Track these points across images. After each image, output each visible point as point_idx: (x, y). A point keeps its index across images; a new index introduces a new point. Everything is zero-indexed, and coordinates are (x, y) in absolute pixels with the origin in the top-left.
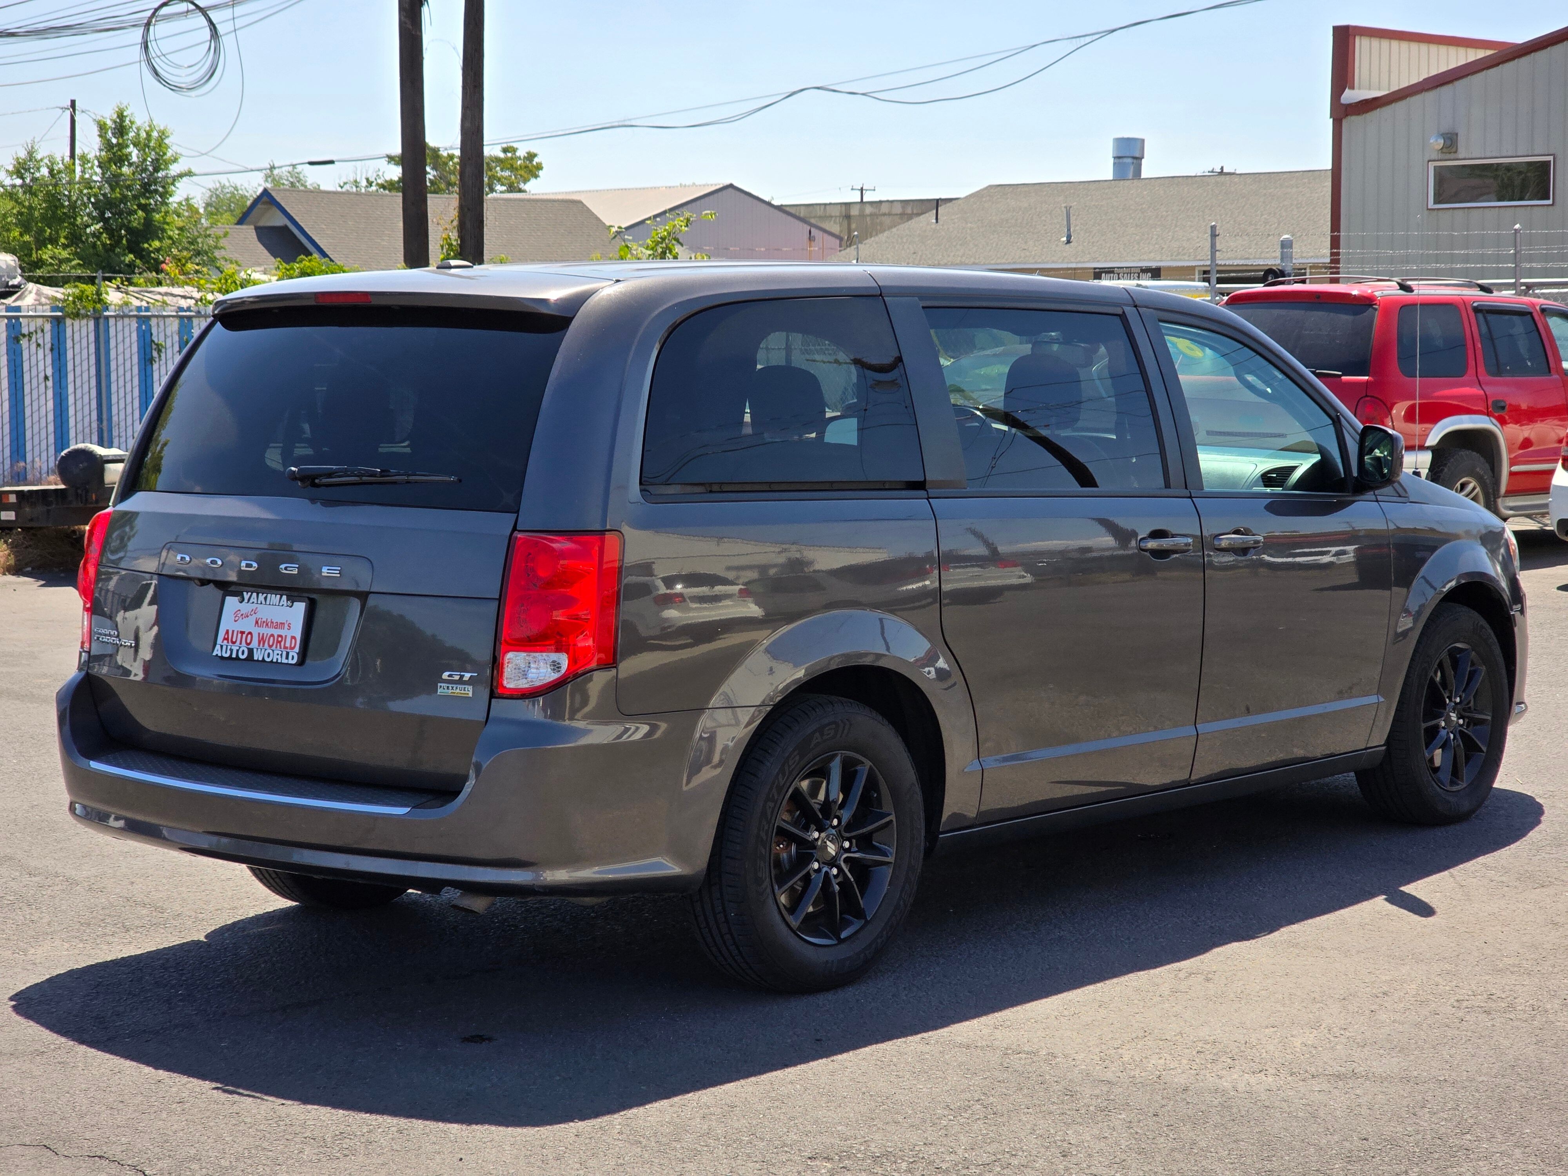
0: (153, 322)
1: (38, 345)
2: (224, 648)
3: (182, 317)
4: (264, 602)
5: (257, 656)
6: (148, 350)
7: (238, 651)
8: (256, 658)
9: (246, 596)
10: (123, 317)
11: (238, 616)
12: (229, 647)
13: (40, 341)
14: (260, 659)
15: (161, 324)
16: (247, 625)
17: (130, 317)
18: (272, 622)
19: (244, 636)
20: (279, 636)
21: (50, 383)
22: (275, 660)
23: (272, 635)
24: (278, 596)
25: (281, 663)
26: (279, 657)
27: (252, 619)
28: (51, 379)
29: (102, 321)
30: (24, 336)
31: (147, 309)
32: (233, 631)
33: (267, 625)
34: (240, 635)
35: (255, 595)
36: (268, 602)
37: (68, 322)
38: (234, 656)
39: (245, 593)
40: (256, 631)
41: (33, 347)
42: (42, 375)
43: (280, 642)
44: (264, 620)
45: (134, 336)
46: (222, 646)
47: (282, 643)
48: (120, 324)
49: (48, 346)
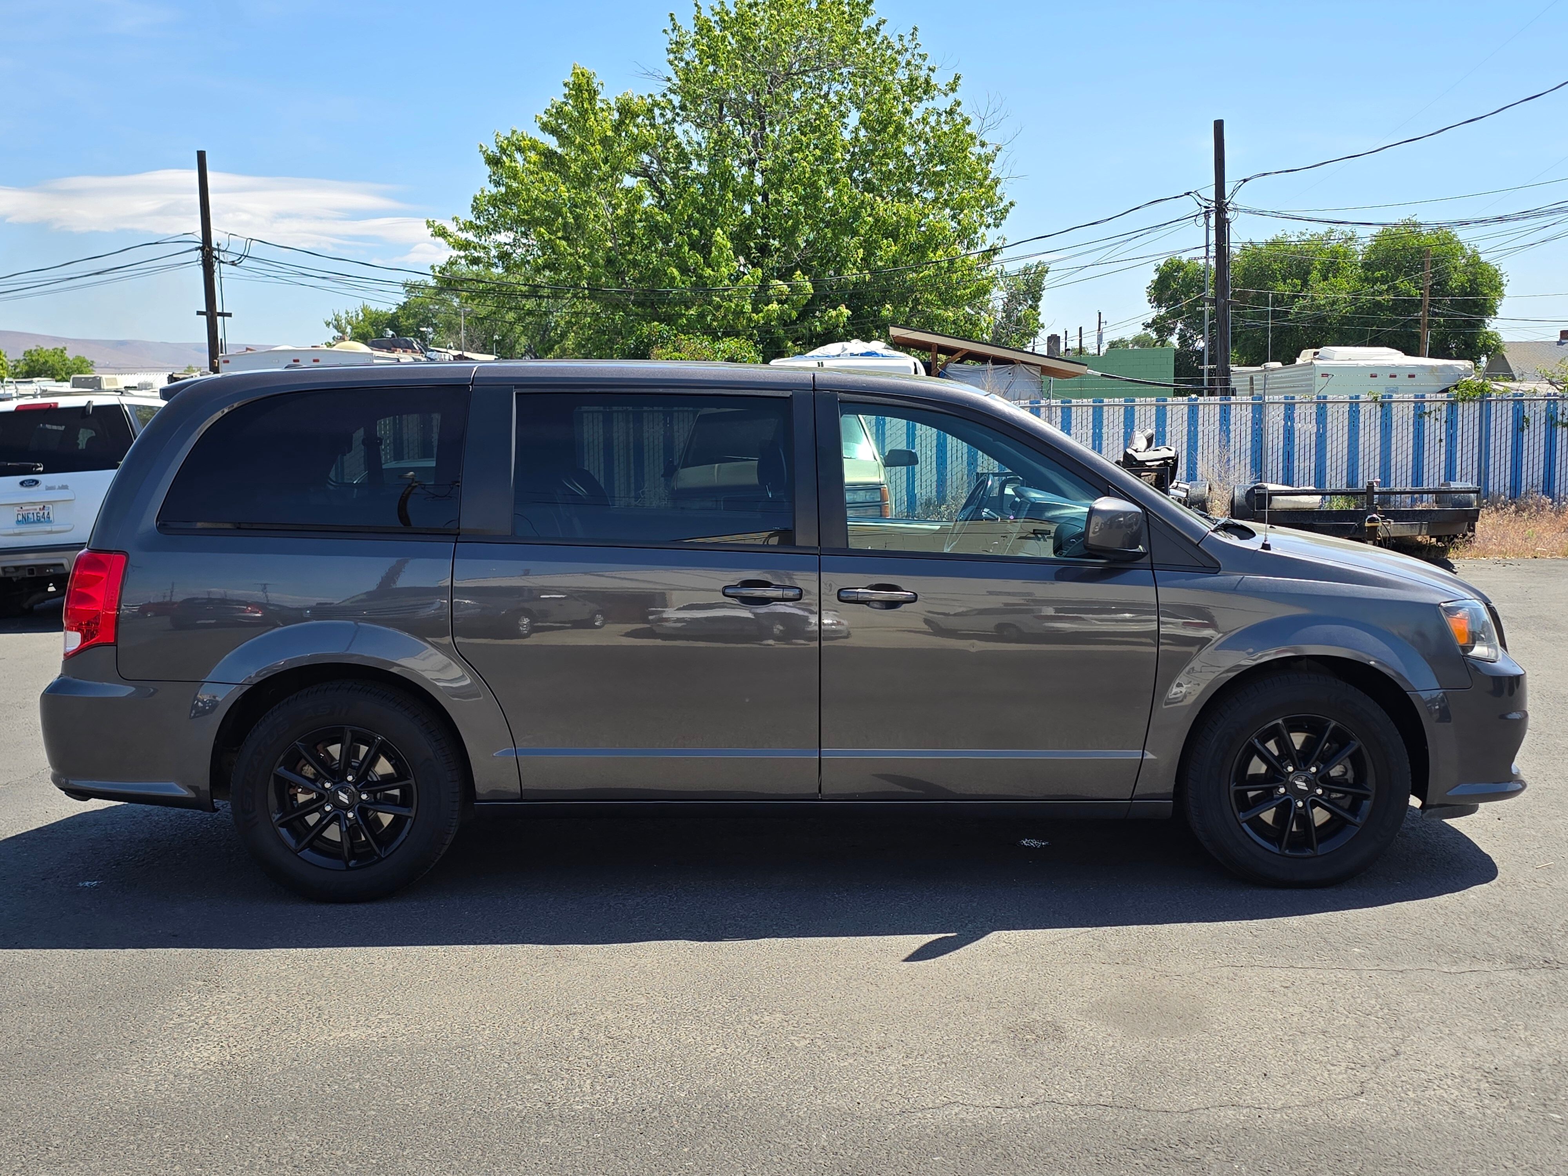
0: (1526, 403)
1: (1436, 419)
3: (1549, 400)
6: (1520, 422)
10: (1502, 401)
13: (1438, 417)
15: (1532, 405)
17: (1507, 400)
21: (1443, 444)
28: (1444, 441)
29: (1484, 403)
30: (1425, 413)
31: (1522, 395)
37: (1460, 404)
41: (1433, 420)
42: (1438, 439)
45: (1510, 413)
48: (1499, 405)
49: (1444, 420)
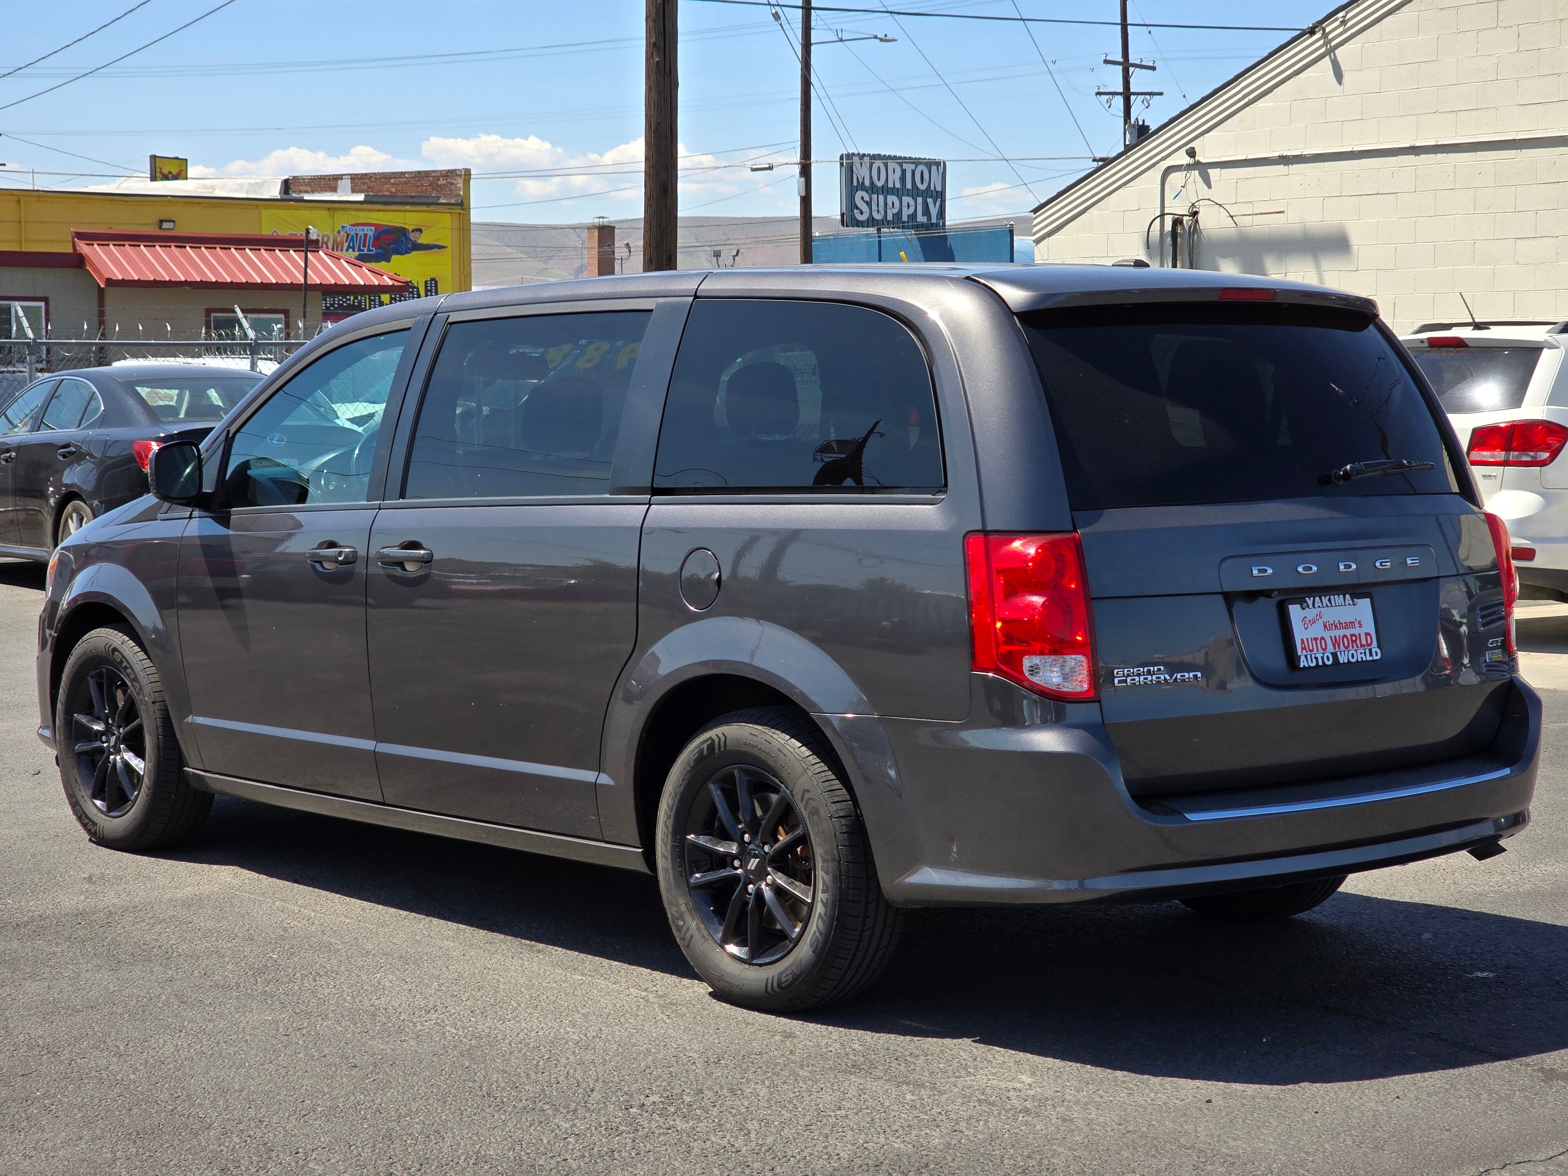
2: (1309, 657)
4: (1329, 605)
5: (1342, 659)
7: (1322, 658)
8: (1341, 662)
9: (1310, 601)
11: (1307, 623)
12: (1313, 656)
14: (1346, 661)
16: (1317, 630)
18: (1340, 623)
19: (1318, 642)
20: (1352, 635)
22: (1360, 660)
23: (1345, 636)
24: (1341, 596)
25: (1366, 661)
26: (1363, 655)
27: (1320, 624)
32: (1307, 639)
33: (1336, 626)
34: (1314, 642)
35: (1317, 599)
36: (1333, 604)
38: (1320, 663)
39: (1307, 599)
40: (1327, 635)
43: (1355, 641)
44: (1331, 622)
46: (1306, 656)
47: (1358, 642)
